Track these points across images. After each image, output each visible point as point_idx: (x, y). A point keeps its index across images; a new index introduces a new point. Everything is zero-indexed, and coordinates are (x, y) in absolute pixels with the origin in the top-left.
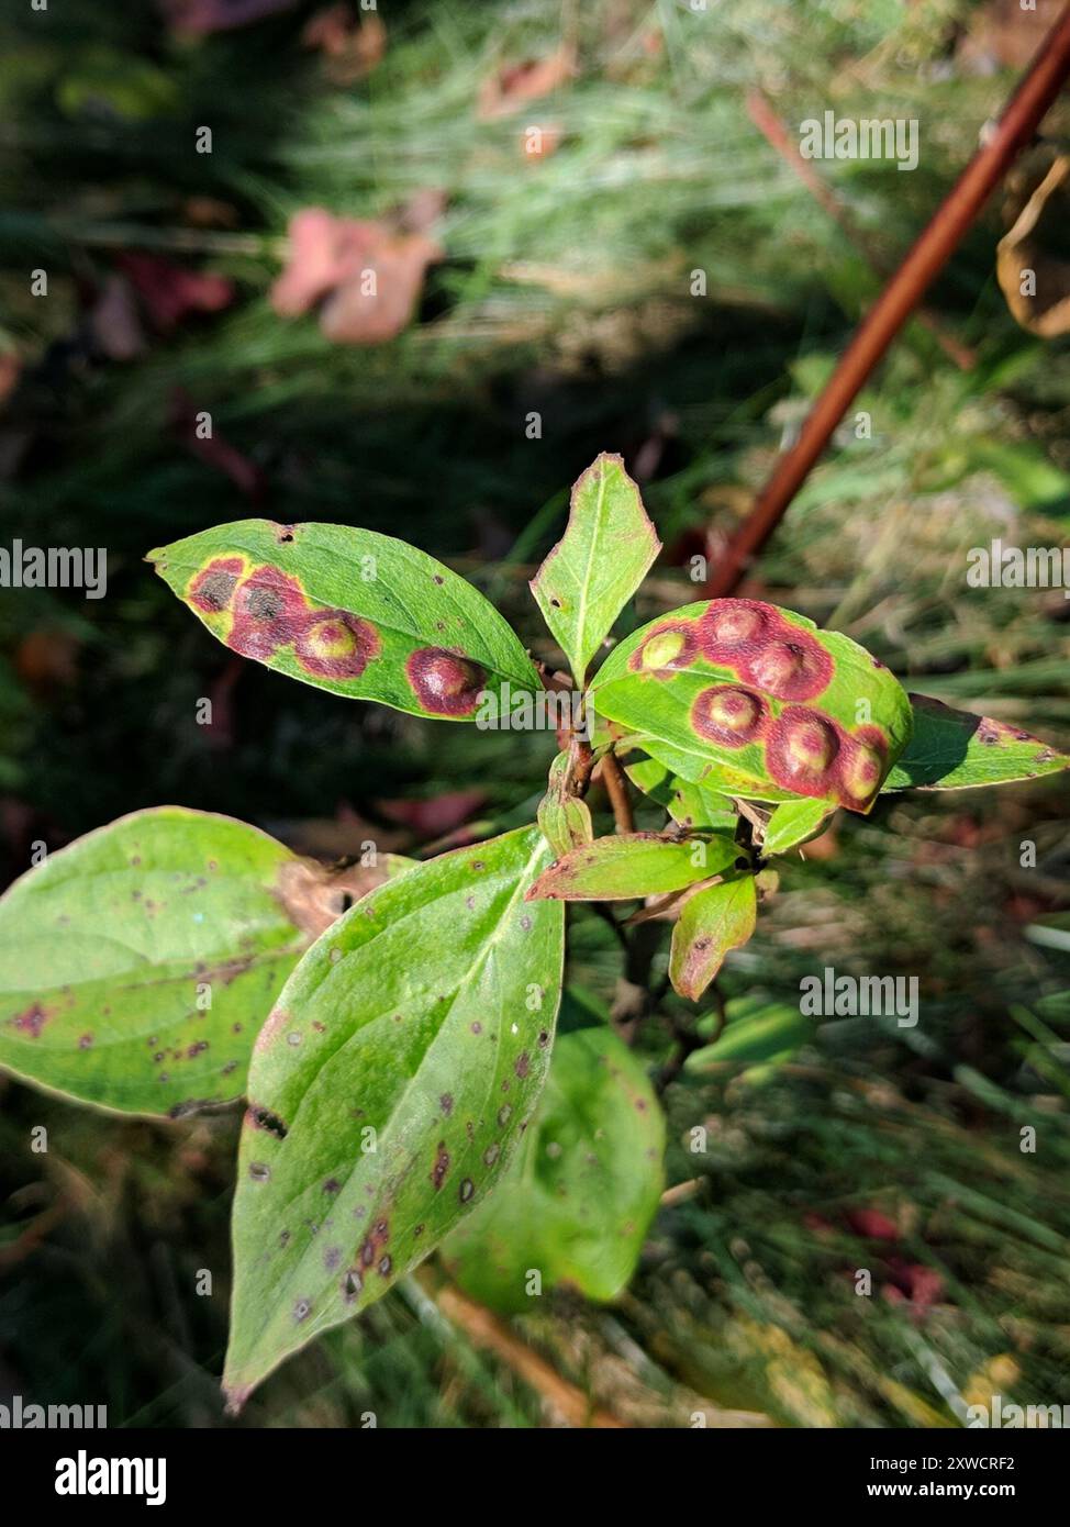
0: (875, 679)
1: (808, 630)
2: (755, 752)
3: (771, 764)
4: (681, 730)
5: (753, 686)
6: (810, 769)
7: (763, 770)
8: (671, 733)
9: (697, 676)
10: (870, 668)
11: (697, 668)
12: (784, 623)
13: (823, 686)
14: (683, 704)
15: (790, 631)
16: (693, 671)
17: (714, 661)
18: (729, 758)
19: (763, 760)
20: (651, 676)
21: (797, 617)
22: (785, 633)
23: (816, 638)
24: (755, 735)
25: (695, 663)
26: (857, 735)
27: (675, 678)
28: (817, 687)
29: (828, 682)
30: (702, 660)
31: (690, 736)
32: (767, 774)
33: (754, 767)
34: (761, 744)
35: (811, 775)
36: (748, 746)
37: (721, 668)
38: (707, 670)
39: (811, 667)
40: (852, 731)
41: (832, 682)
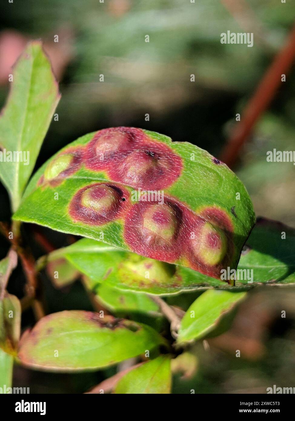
0: (215, 172)
1: (165, 143)
2: (115, 228)
3: (128, 236)
4: (59, 217)
5: (119, 182)
6: (160, 238)
7: (121, 241)
8: (52, 220)
9: (78, 180)
10: (211, 165)
11: (80, 174)
12: (146, 139)
13: (174, 179)
14: (65, 200)
15: (151, 144)
16: (76, 177)
17: (92, 168)
18: (94, 233)
19: (122, 233)
20: (48, 186)
21: (157, 135)
22: (147, 145)
23: (170, 147)
24: (116, 215)
25: (79, 171)
26: (203, 214)
27: (63, 183)
28: (169, 179)
29: (178, 176)
30: (85, 169)
31: (66, 220)
32: (124, 243)
33: (114, 239)
34: (121, 221)
35: (162, 243)
36: (109, 224)
37: (97, 173)
38: (86, 175)
39: (164, 166)
40: (198, 211)
41: (181, 175)
